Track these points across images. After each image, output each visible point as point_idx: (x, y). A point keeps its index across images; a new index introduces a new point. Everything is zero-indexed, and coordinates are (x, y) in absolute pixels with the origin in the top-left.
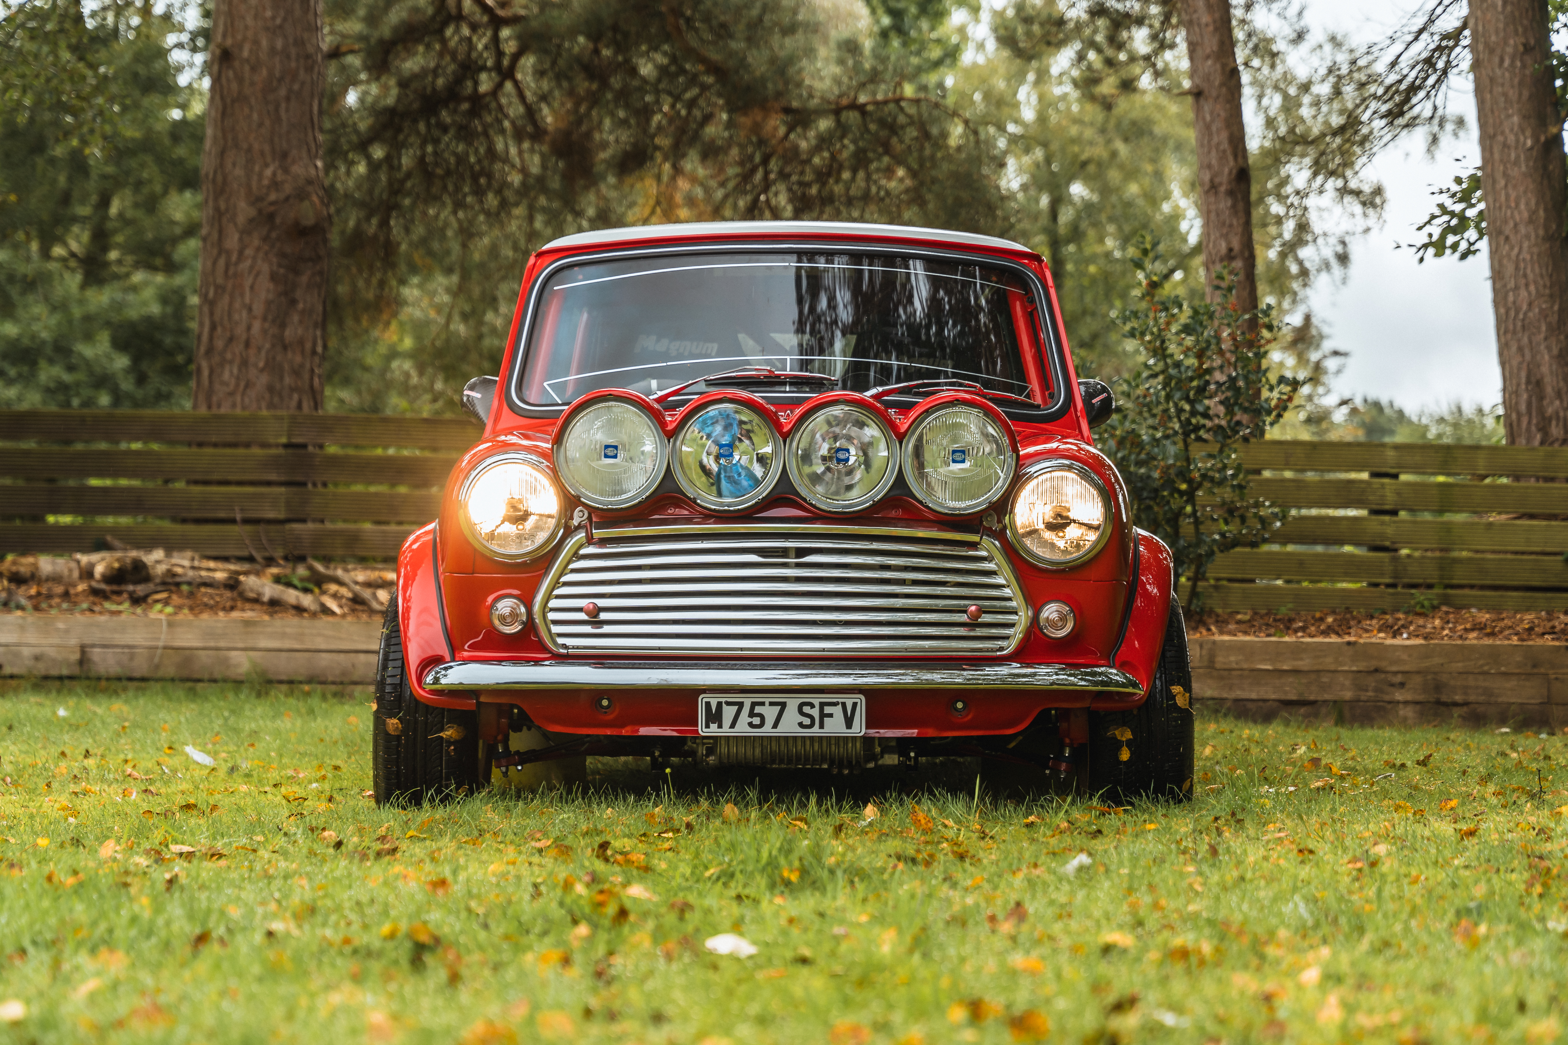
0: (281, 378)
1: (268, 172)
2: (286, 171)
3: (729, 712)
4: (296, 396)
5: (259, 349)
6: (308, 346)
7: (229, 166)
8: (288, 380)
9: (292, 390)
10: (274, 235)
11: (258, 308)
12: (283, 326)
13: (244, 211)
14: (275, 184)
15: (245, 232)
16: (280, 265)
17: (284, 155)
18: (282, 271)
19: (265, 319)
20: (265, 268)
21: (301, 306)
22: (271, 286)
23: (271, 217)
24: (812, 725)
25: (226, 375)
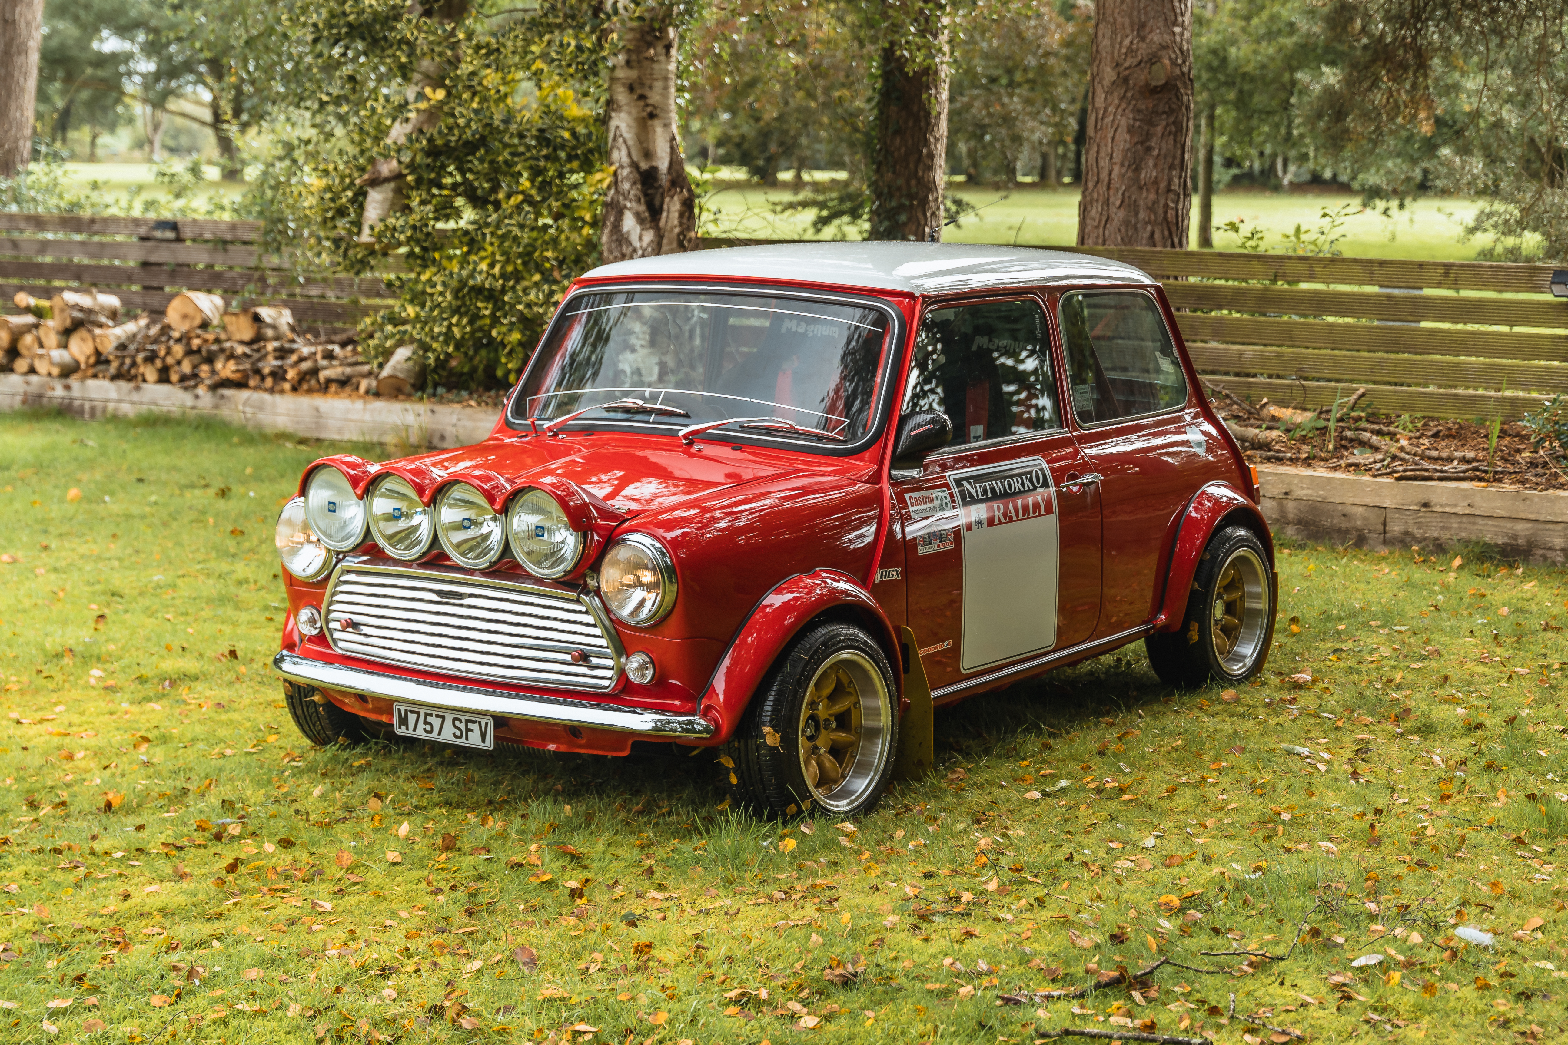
0: (1137, 214)
1: (1127, 42)
2: (1143, 39)
3: (412, 718)
4: (1149, 228)
5: (1117, 190)
6: (1163, 185)
7: (1100, 38)
8: (1142, 215)
9: (1147, 223)
10: (1129, 94)
11: (1117, 157)
12: (1138, 170)
13: (1109, 74)
14: (1130, 50)
15: (1109, 93)
16: (1135, 119)
17: (1143, 26)
18: (1138, 124)
19: (1122, 165)
20: (1124, 122)
21: (1156, 152)
22: (1128, 137)
23: (1126, 80)
24: (460, 737)
25: (1094, 211)
